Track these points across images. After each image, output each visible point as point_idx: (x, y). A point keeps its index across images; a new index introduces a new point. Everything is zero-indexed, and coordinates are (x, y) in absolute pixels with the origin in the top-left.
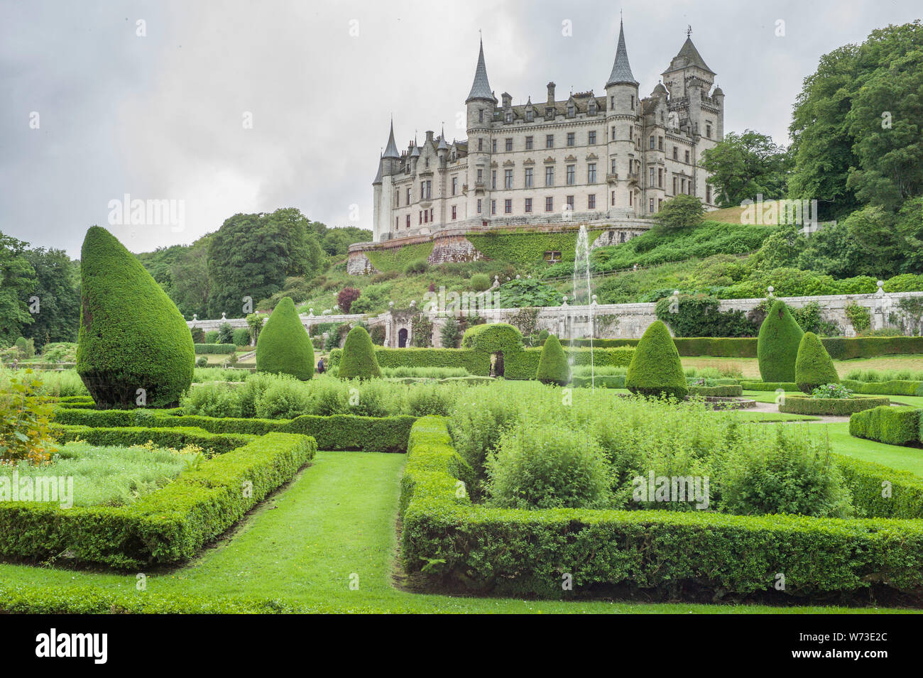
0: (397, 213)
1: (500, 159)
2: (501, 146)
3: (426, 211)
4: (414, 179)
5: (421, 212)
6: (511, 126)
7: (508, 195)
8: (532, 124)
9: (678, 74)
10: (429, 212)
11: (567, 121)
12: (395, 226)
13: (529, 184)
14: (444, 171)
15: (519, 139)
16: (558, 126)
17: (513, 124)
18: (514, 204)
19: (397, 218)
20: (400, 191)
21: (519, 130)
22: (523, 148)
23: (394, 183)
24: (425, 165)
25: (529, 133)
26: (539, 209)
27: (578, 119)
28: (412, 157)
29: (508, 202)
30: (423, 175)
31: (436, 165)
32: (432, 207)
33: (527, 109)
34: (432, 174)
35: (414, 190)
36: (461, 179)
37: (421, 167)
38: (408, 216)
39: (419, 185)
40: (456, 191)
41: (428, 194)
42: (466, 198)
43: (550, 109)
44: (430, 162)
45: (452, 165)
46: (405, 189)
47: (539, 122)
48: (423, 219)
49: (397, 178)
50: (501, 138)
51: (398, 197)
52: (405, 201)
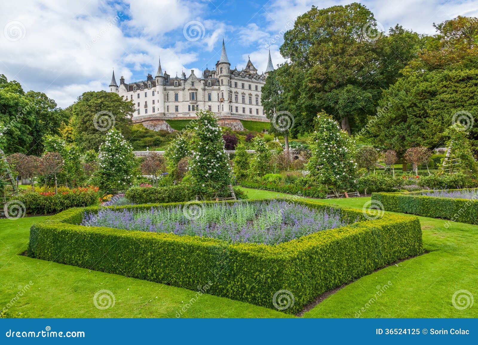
0: (167, 104)
1: (234, 90)
2: (233, 85)
3: (193, 106)
4: (184, 89)
5: (189, 106)
6: (237, 78)
7: (236, 105)
8: (244, 79)
10: (195, 106)
12: (166, 110)
13: (243, 102)
14: (204, 90)
15: (240, 83)
16: (252, 82)
18: (239, 109)
19: (168, 106)
20: (169, 93)
21: (240, 80)
22: (241, 87)
23: (165, 89)
24: (191, 85)
25: (243, 82)
26: (247, 112)
27: (259, 81)
28: (183, 80)
29: (237, 108)
30: (191, 89)
31: (200, 86)
32: (197, 104)
33: (243, 73)
34: (197, 90)
35: (184, 95)
36: (214, 95)
37: (188, 86)
38: (176, 106)
39: (187, 93)
40: (210, 99)
41: (193, 98)
42: (222, 104)
43: (250, 75)
44: (195, 84)
45: (209, 88)
46: (174, 93)
47: (247, 79)
48: (191, 109)
49: (168, 87)
50: (233, 81)
51: (168, 96)
52: (174, 99)
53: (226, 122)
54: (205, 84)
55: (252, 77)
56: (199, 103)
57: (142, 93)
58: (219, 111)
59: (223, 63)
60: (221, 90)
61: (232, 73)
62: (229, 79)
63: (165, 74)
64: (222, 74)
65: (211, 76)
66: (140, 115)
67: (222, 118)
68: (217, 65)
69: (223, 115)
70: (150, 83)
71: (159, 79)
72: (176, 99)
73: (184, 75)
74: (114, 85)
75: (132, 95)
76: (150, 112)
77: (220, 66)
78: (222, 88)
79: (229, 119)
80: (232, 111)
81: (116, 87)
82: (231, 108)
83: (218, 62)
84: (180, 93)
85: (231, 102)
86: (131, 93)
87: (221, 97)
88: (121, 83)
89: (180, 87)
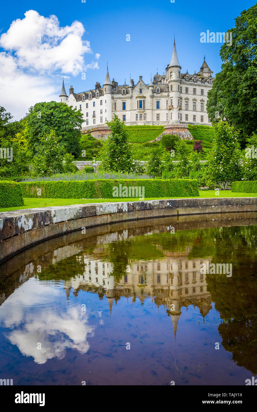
1: (184, 96)
2: (184, 91)
3: (141, 115)
4: (131, 97)
5: (137, 115)
6: (188, 82)
7: (187, 112)
8: (196, 83)
9: (205, 74)
10: (143, 115)
11: (209, 85)
13: (194, 110)
14: (152, 97)
15: (191, 88)
16: (205, 86)
17: (189, 81)
18: (189, 117)
20: (117, 102)
21: (191, 85)
22: (192, 93)
24: (139, 93)
25: (195, 87)
26: (198, 120)
28: (130, 87)
29: (187, 115)
30: (140, 97)
31: (148, 93)
32: (145, 113)
33: (195, 76)
34: (145, 97)
35: (132, 103)
36: (163, 103)
37: (136, 93)
38: (123, 116)
39: (135, 101)
40: (158, 107)
41: (141, 107)
42: (171, 111)
43: (203, 79)
44: (143, 91)
45: (157, 95)
46: (122, 102)
47: (199, 83)
48: (139, 118)
49: (115, 96)
50: (184, 87)
51: (115, 105)
52: (122, 108)
53: (174, 132)
54: (153, 92)
55: (206, 81)
56: (147, 112)
57: (90, 102)
58: (167, 120)
59: (173, 67)
60: (171, 96)
61: (183, 78)
62: (179, 84)
63: (113, 82)
64: (172, 79)
65: (161, 81)
66: (88, 126)
67: (170, 127)
68: (167, 69)
69: (172, 124)
70: (98, 92)
71: (107, 87)
72: (124, 108)
73: (132, 82)
74: (64, 95)
75: (81, 105)
76: (98, 123)
77: (170, 70)
78: (172, 94)
79: (177, 128)
80: (181, 120)
81: (66, 97)
82: (180, 116)
83: (168, 65)
84: (128, 102)
85: (180, 109)
86: (80, 103)
87: (170, 105)
88: (70, 93)
89: (127, 95)
